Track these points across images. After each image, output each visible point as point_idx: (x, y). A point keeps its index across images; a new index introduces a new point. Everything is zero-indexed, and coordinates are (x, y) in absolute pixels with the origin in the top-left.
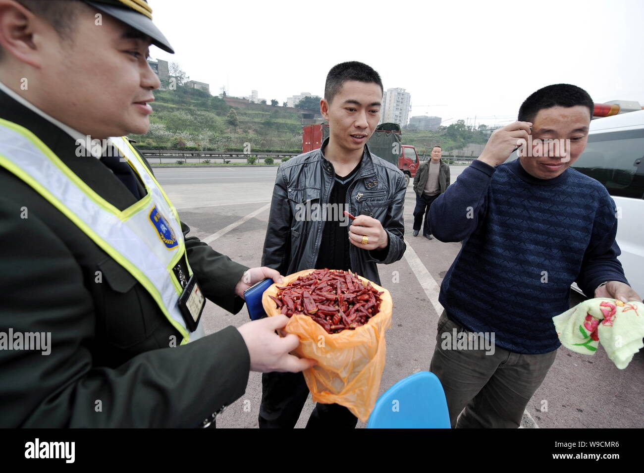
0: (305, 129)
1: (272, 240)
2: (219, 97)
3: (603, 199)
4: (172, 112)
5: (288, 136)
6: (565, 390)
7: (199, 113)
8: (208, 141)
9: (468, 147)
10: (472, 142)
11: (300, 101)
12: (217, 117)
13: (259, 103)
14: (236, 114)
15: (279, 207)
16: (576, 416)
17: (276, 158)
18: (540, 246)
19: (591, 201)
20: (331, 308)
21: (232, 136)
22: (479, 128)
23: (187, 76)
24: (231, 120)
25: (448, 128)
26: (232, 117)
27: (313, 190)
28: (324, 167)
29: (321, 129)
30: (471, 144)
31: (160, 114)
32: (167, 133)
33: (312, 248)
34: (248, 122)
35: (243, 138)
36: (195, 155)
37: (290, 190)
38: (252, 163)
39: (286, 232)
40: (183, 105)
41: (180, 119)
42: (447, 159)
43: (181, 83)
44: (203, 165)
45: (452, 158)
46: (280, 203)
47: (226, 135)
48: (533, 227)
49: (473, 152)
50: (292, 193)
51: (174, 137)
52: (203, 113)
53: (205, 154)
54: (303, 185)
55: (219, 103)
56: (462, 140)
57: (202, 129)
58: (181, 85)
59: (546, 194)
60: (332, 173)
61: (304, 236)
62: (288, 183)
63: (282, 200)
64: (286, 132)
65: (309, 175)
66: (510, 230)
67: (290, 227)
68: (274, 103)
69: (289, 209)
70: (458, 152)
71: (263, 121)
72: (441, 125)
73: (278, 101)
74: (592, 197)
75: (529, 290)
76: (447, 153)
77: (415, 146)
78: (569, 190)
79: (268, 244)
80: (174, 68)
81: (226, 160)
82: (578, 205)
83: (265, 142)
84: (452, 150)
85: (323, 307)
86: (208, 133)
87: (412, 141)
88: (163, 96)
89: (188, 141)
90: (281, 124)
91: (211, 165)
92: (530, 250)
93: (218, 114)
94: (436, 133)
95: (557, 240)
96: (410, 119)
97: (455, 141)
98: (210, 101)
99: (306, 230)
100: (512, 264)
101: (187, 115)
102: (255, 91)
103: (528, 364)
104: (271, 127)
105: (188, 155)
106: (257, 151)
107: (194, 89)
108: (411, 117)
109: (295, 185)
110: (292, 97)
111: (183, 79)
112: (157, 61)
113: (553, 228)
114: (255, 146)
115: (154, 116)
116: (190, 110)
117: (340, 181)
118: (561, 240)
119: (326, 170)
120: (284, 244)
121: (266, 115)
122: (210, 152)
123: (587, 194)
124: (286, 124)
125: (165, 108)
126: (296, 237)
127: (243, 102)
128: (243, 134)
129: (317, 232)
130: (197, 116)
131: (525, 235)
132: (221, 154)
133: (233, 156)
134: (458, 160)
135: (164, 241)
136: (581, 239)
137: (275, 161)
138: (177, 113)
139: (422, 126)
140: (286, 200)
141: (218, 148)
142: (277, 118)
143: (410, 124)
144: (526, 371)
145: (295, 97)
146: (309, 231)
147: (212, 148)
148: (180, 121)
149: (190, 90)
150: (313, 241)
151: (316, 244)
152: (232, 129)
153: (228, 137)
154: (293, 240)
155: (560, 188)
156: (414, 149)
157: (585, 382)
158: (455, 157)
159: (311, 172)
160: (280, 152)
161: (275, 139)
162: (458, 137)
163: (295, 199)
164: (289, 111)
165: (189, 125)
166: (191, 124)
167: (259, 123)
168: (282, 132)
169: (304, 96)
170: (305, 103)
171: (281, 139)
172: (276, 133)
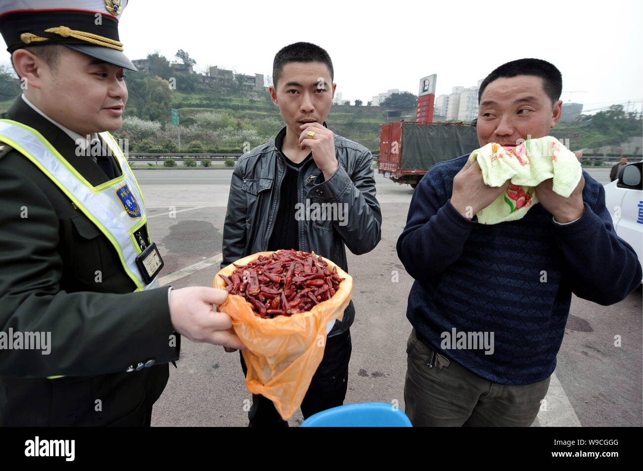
4: (263, 119)
9: (629, 142)
10: (637, 135)
11: (386, 99)
13: (343, 105)
20: (274, 291)
25: (595, 117)
27: (267, 180)
29: (400, 127)
31: (254, 122)
32: (257, 138)
34: (331, 124)
37: (245, 181)
41: (269, 125)
42: (591, 159)
49: (638, 149)
50: (248, 184)
54: (258, 175)
56: (619, 132)
61: (256, 228)
62: (244, 174)
65: (265, 164)
68: (358, 103)
70: (612, 149)
71: (345, 123)
72: (582, 113)
73: (362, 101)
76: (590, 151)
79: (227, 235)
80: (268, 80)
88: (258, 106)
90: (363, 124)
94: (572, 125)
97: (606, 134)
99: (259, 221)
101: (276, 121)
102: (340, 93)
104: (353, 128)
109: (251, 176)
110: (378, 95)
112: (255, 75)
115: (249, 123)
117: (295, 168)
120: (244, 237)
121: (349, 116)
124: (369, 124)
125: (258, 116)
129: (269, 223)
135: (128, 212)
138: (267, 120)
142: (360, 118)
145: (381, 96)
151: (266, 237)
154: (247, 232)
159: (267, 162)
162: (612, 128)
163: (250, 190)
164: (373, 110)
167: (341, 124)
168: (364, 132)
169: (391, 93)
170: (391, 101)
171: (363, 140)
172: (358, 134)
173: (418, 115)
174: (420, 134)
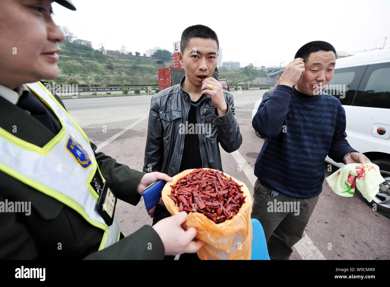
0: (159, 70)
1: (151, 146)
2: (99, 51)
3: (339, 107)
4: (66, 61)
5: (147, 75)
6: (318, 213)
7: (86, 61)
8: (94, 80)
9: (255, 79)
10: (258, 77)
11: (154, 53)
12: (99, 64)
13: (127, 54)
14: (112, 62)
15: (154, 124)
16: (325, 226)
17: (142, 90)
18: (310, 136)
19: (334, 108)
20: (215, 204)
21: (111, 76)
22: (261, 68)
23: (75, 36)
24: (109, 65)
25: (244, 68)
26: (109, 64)
27: (177, 112)
28: (183, 96)
29: (169, 71)
30: (257, 78)
32: (64, 75)
33: (179, 150)
34: (121, 67)
35: (118, 77)
36: (86, 90)
37: (161, 113)
38: (126, 94)
39: (159, 141)
40: (74, 56)
41: (73, 66)
43: (71, 41)
44: (93, 96)
45: (247, 86)
46: (155, 122)
47: (106, 76)
48: (306, 126)
49: (258, 82)
50: (162, 114)
51: (70, 78)
52: (89, 61)
53: (93, 89)
54: (169, 109)
55: (100, 55)
56: (252, 75)
57: (90, 72)
58: (71, 42)
59: (311, 107)
60: (189, 100)
61: (172, 143)
62: (159, 108)
63: (156, 120)
64: (147, 73)
65: (173, 102)
66: (294, 128)
67: (162, 137)
68: (138, 54)
69: (161, 125)
70: (251, 83)
71: (131, 66)
72: (240, 67)
73: (140, 53)
74: (334, 106)
75: (306, 162)
77: (226, 79)
78: (322, 103)
79: (148, 149)
80: (65, 30)
81: (108, 92)
82: (328, 112)
83: (133, 79)
84: (247, 81)
85: (209, 203)
86: (94, 75)
87: (224, 77)
89: (80, 80)
90: (143, 68)
91: (98, 96)
92: (305, 139)
93: (100, 62)
94: (237, 72)
95: (319, 132)
96: (223, 63)
97: (248, 76)
98: (93, 53)
99: (174, 138)
100: (296, 148)
101: (78, 63)
102: (124, 46)
103: (307, 204)
104: (137, 70)
105: (81, 90)
106: (129, 86)
107: (80, 45)
108: (223, 62)
109: (164, 109)
110: (149, 50)
111: (72, 38)
113: (316, 125)
114: (127, 82)
116: (80, 59)
117: (194, 105)
118: (321, 132)
119: (185, 98)
120: (159, 149)
121: (133, 62)
122: (96, 87)
123: (331, 105)
124: (147, 68)
126: (167, 144)
127: (117, 53)
128: (118, 75)
129: (181, 139)
130: (84, 63)
131: (303, 131)
132: (104, 89)
133: (113, 89)
134: (251, 87)
135: (81, 164)
136: (331, 130)
137: (141, 92)
138: (70, 62)
139: (229, 67)
140: (159, 119)
141: (101, 85)
142: (140, 64)
143: (222, 67)
144: (306, 208)
145: (151, 50)
146: (176, 139)
147: (97, 85)
148: (73, 67)
149: (78, 46)
150: (179, 145)
151: (181, 147)
152: (111, 72)
153: (108, 77)
154: (165, 146)
155: (318, 102)
156: (226, 81)
157: (327, 207)
158: (249, 86)
159: (174, 100)
160: (144, 85)
161: (140, 78)
162: (250, 73)
163: (165, 118)
164: (147, 59)
165: (80, 70)
166: (81, 69)
167: (128, 67)
168: (144, 73)
169: (157, 50)
170: (157, 54)
171: (144, 77)
172: (140, 74)
173: (174, 64)
174: (180, 74)
